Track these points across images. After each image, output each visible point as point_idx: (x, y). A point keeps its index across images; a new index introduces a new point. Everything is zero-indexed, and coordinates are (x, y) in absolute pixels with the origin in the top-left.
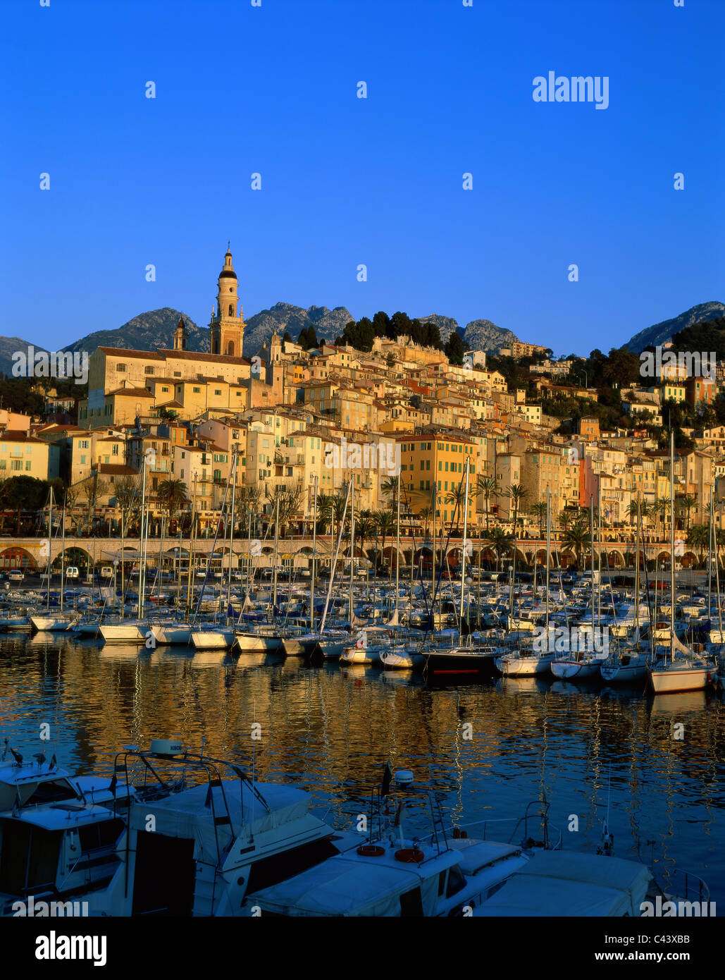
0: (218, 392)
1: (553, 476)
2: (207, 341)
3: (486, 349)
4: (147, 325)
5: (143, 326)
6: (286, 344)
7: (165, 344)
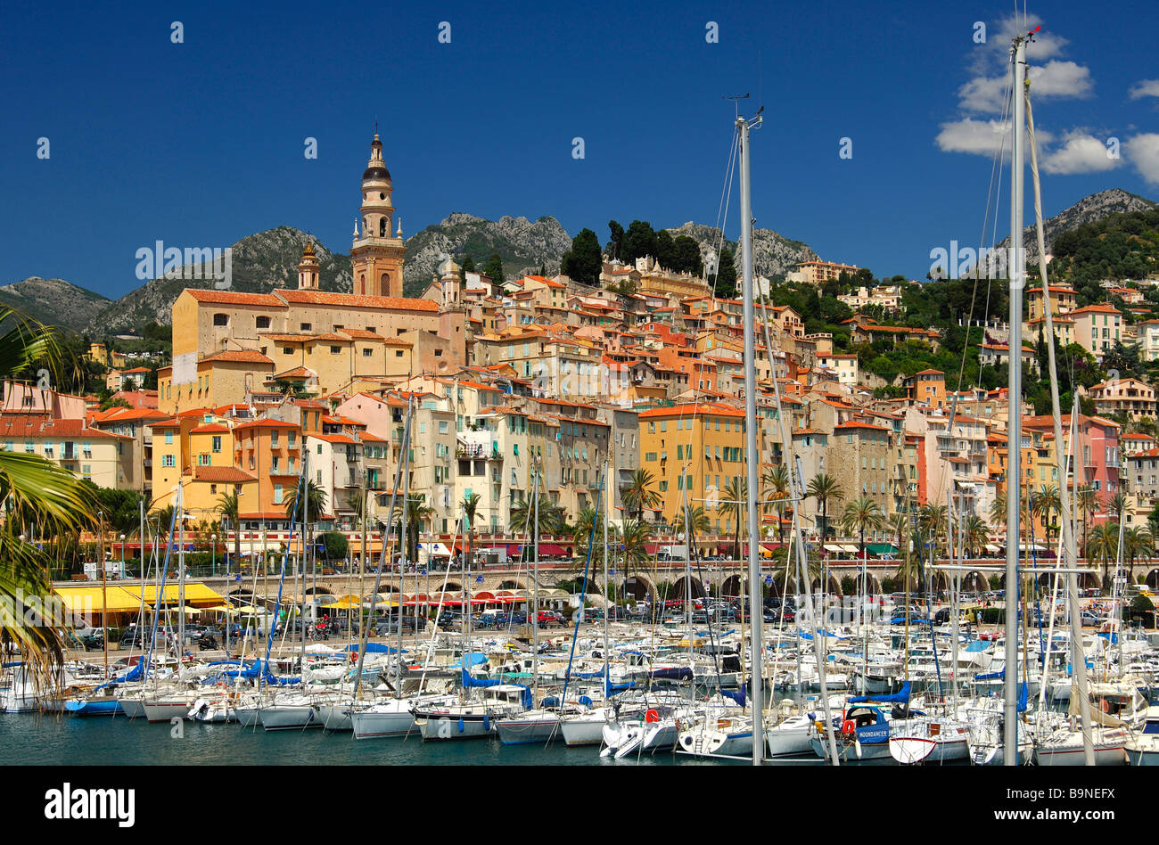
0: (368, 352)
1: (878, 463)
2: (347, 275)
3: (770, 275)
4: (254, 253)
5: (249, 256)
6: (468, 276)
7: (283, 282)
